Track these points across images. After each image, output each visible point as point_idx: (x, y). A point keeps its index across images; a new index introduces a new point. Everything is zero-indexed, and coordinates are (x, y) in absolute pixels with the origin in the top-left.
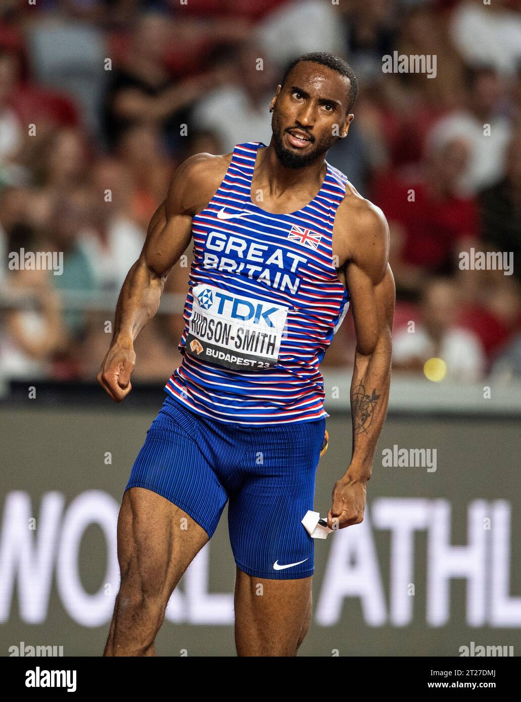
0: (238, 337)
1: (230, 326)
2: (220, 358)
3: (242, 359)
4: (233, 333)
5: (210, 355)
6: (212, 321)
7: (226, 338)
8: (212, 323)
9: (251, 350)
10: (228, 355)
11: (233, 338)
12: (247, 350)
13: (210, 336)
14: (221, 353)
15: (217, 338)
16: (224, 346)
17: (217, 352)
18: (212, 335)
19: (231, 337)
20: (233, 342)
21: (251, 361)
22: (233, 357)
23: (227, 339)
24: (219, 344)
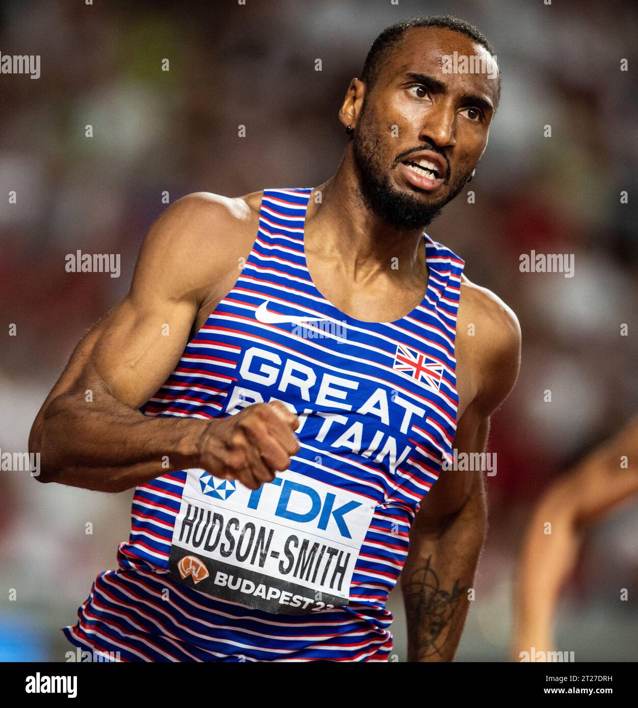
0: (288, 552)
1: (272, 532)
2: (243, 590)
3: (291, 595)
4: (277, 545)
5: (223, 584)
6: (234, 521)
7: (261, 554)
8: (233, 526)
9: (307, 579)
10: (262, 587)
11: (275, 554)
12: (301, 577)
13: (227, 549)
14: (246, 582)
15: (242, 553)
16: (255, 568)
17: (240, 580)
18: (232, 547)
19: (273, 552)
20: (276, 562)
21: (305, 599)
22: (271, 589)
23: (263, 556)
24: (246, 565)
